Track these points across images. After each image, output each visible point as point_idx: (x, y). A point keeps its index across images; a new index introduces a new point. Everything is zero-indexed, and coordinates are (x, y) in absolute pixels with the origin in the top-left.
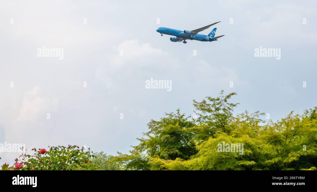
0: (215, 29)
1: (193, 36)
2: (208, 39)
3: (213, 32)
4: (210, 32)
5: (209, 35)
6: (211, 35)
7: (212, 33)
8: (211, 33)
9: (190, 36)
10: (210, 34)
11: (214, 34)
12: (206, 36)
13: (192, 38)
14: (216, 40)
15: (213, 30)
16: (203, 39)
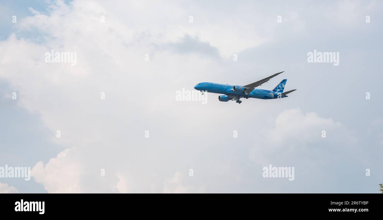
0: (284, 81)
1: (248, 92)
2: (273, 96)
3: (282, 86)
4: (277, 85)
5: (274, 90)
6: (279, 90)
7: (280, 86)
8: (278, 87)
9: (244, 93)
10: (276, 88)
11: (283, 88)
12: (269, 92)
13: (247, 95)
14: (286, 96)
15: (281, 83)
16: (265, 96)
